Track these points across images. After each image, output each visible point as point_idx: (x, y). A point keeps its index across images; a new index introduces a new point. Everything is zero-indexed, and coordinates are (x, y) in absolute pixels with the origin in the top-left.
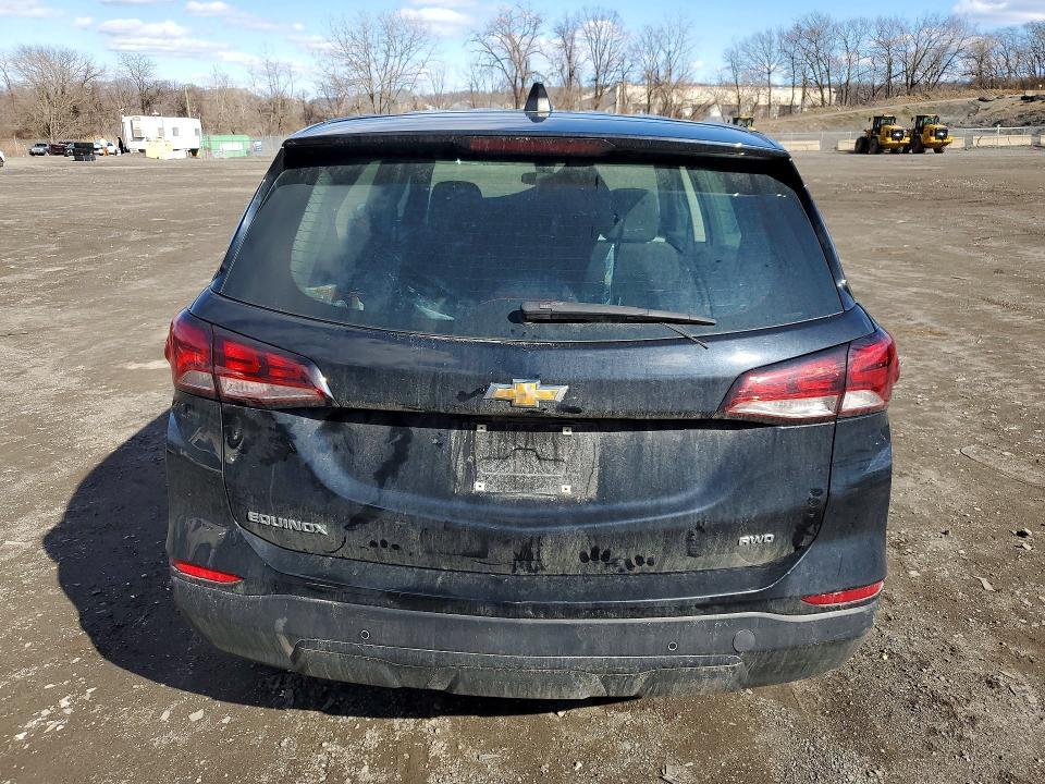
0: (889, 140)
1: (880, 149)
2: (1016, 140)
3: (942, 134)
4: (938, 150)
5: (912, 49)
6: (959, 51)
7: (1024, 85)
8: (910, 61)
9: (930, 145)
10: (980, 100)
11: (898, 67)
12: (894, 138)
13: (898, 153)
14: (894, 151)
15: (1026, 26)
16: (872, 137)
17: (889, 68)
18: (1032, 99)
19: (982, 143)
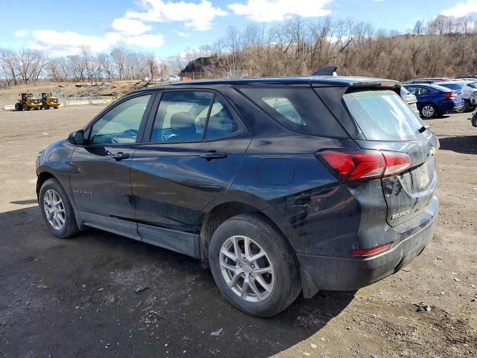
0: (33, 104)
1: (29, 109)
2: (83, 103)
3: (55, 101)
4: (55, 108)
5: (21, 64)
6: (43, 66)
7: (74, 81)
8: (22, 69)
9: (52, 106)
10: (60, 86)
11: (17, 72)
12: (35, 103)
13: (38, 110)
14: (36, 109)
15: (67, 57)
16: (24, 103)
17: (13, 72)
18: (80, 86)
19: (71, 104)
